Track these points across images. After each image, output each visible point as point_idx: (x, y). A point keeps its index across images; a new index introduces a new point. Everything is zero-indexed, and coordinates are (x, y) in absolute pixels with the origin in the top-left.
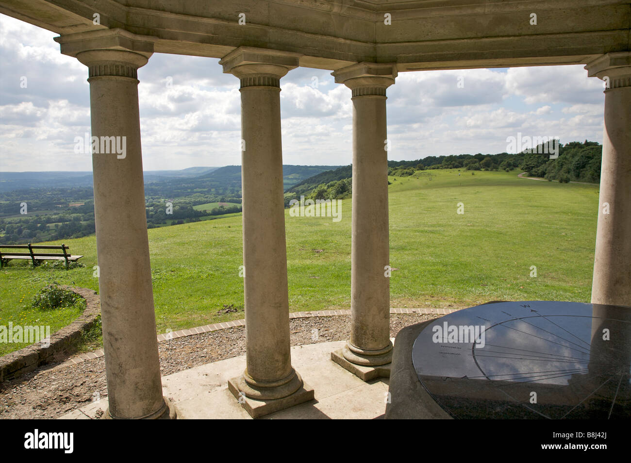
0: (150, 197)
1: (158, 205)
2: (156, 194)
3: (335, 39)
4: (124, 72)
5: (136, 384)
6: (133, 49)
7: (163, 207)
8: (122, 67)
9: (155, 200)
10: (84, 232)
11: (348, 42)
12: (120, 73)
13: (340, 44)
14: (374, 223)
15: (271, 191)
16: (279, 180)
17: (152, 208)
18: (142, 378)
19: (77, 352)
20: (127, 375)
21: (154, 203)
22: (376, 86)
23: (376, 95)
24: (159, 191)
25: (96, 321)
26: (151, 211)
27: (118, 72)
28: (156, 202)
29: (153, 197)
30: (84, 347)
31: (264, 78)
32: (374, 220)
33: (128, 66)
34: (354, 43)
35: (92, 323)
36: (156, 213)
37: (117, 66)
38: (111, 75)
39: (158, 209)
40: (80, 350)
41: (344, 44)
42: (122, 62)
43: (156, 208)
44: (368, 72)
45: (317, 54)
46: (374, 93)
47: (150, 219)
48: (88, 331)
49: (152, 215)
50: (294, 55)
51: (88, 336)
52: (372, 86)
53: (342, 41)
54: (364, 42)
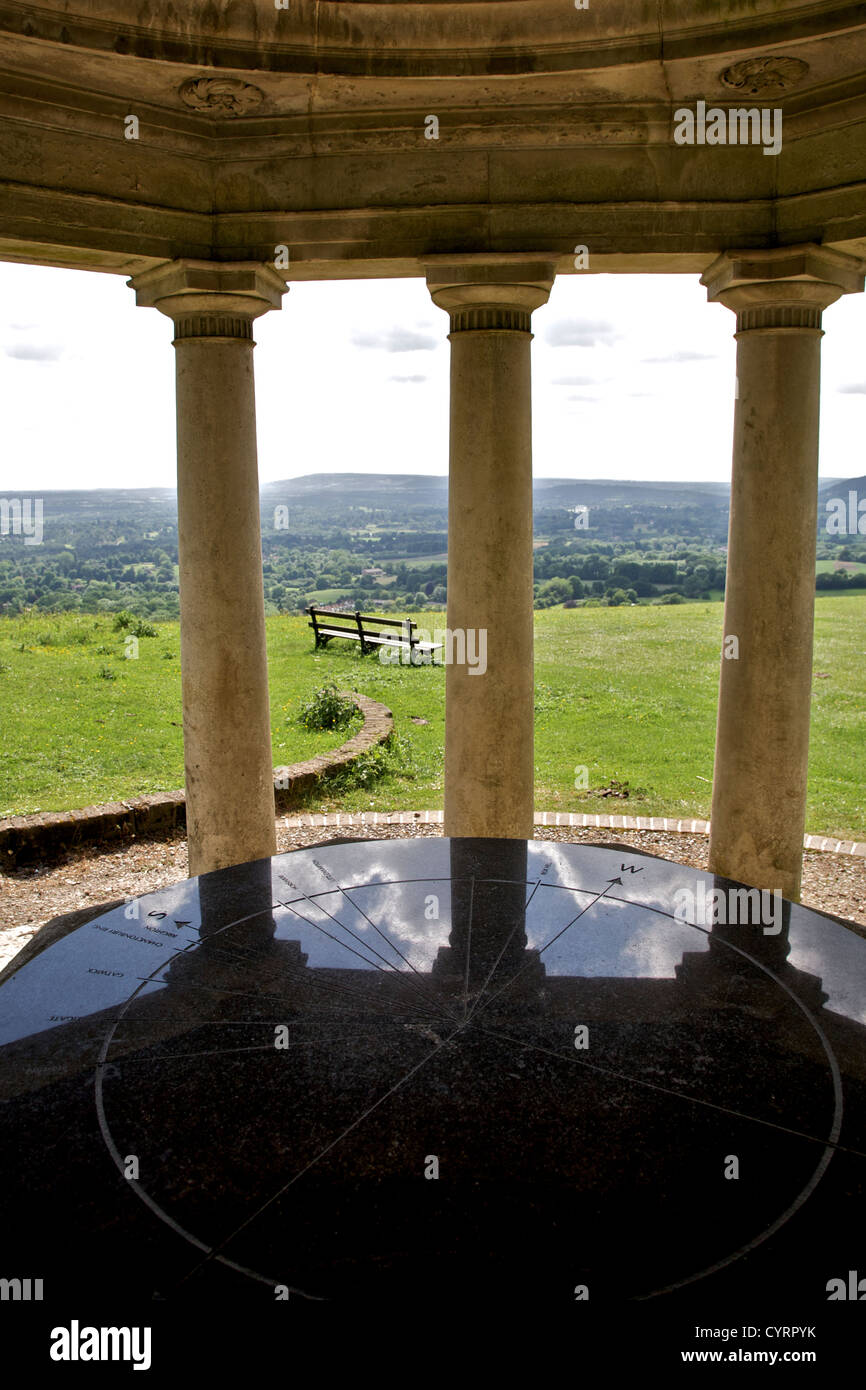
0: (681, 538)
1: (696, 558)
2: (693, 533)
3: (654, 207)
4: (215, 327)
5: (217, 862)
6: (220, 288)
7: (706, 561)
8: (212, 319)
9: (691, 545)
10: (543, 600)
11: (692, 207)
12: (208, 330)
13: (671, 215)
14: (758, 638)
15: (487, 546)
16: (508, 525)
17: (684, 562)
18: (228, 855)
19: (300, 808)
20: (204, 843)
21: (689, 552)
22: (779, 305)
23: (778, 325)
24: (702, 526)
25: (352, 762)
26: (681, 569)
27: (205, 329)
28: (694, 549)
29: (687, 538)
30: (315, 803)
31: (480, 313)
32: (757, 629)
33: (222, 317)
34: (710, 207)
35: (344, 764)
36: (690, 573)
37: (203, 320)
38: (194, 336)
39: (696, 565)
40: (308, 807)
41: (682, 214)
42: (211, 312)
43: (691, 562)
44: (743, 274)
45: (608, 246)
46: (773, 323)
47: (675, 586)
48: (333, 777)
49: (682, 577)
50: (537, 258)
51: (329, 787)
52: (767, 306)
53: (674, 207)
54: (739, 201)
